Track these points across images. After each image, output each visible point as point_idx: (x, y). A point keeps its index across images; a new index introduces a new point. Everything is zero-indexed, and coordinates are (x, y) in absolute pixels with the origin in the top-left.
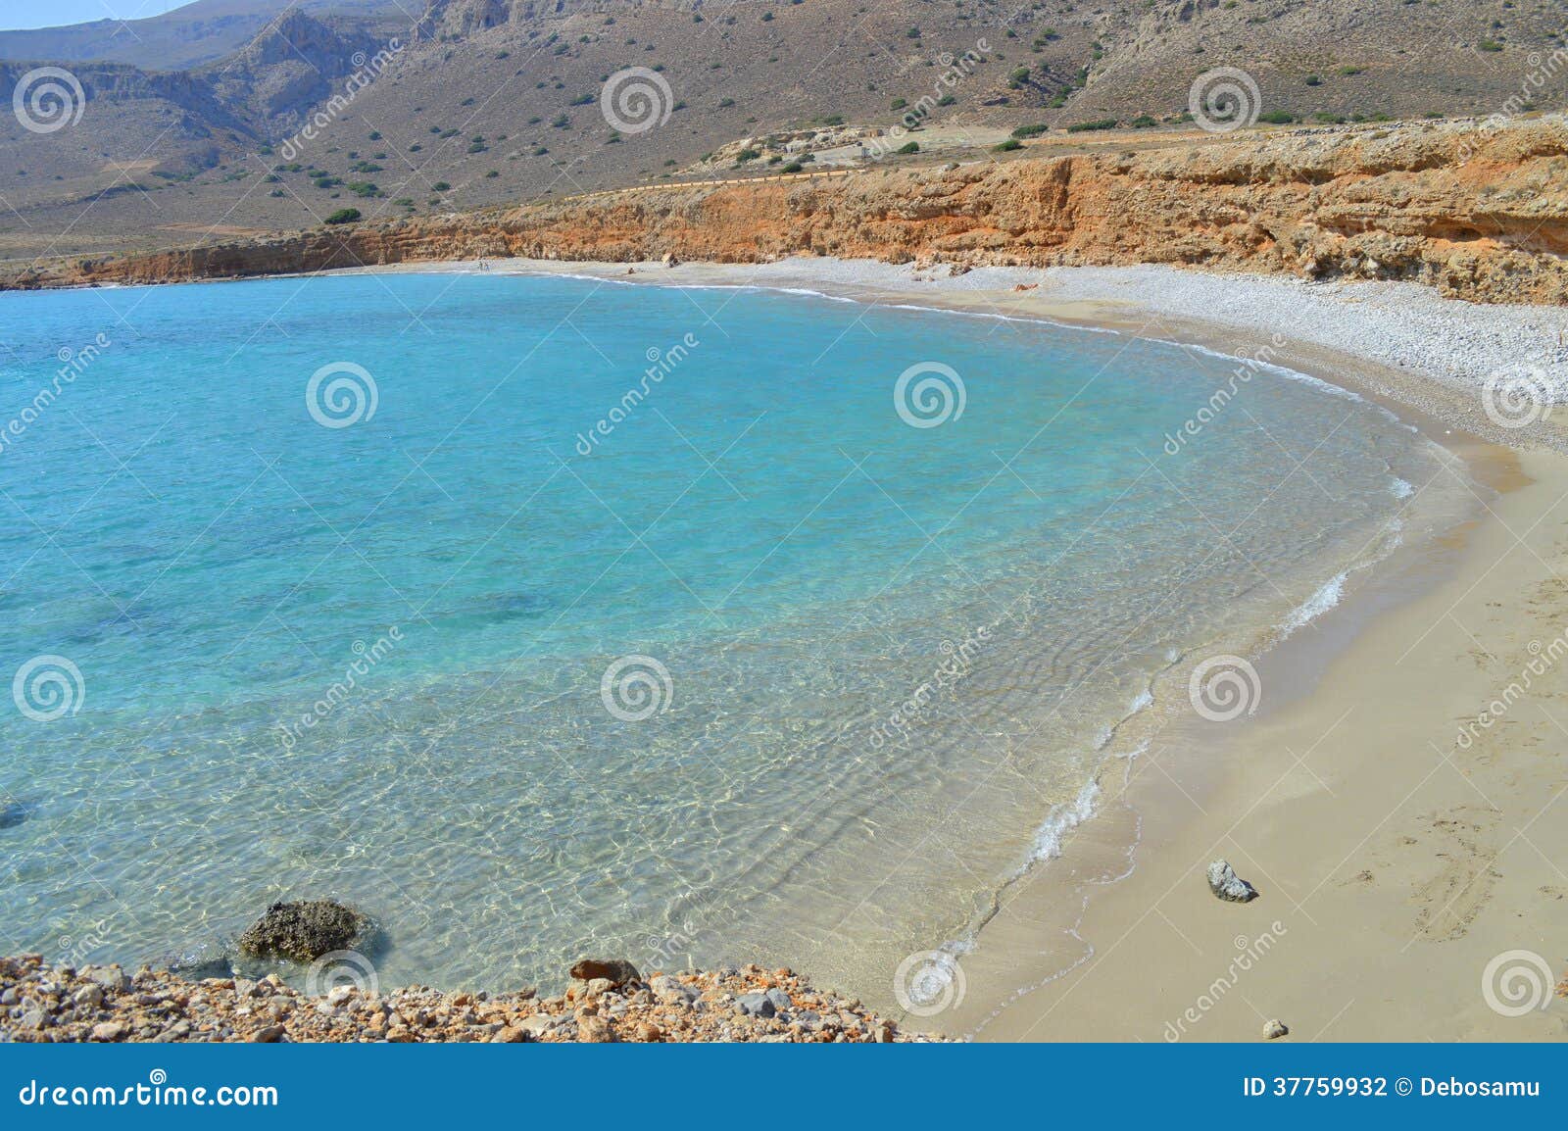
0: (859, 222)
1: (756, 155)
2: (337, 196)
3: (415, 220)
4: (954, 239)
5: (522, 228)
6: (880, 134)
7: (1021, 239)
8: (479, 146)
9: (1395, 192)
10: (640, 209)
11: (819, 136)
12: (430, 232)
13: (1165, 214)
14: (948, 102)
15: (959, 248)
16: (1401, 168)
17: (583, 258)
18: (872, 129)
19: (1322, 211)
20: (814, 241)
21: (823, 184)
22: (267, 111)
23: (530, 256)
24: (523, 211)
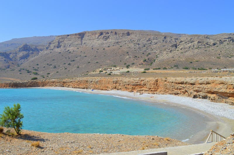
0: (124, 85)
1: (102, 71)
2: (31, 74)
3: (47, 80)
4: (140, 89)
5: (66, 82)
6: (122, 69)
7: (150, 90)
8: (55, 67)
9: (203, 87)
10: (87, 81)
11: (113, 69)
12: (50, 82)
13: (172, 88)
14: (133, 64)
15: (141, 91)
16: (204, 84)
17: (77, 88)
18: (121, 68)
19: (194, 89)
20: (117, 88)
21: (118, 79)
22: (19, 59)
23: (67, 87)
24: (66, 79)
